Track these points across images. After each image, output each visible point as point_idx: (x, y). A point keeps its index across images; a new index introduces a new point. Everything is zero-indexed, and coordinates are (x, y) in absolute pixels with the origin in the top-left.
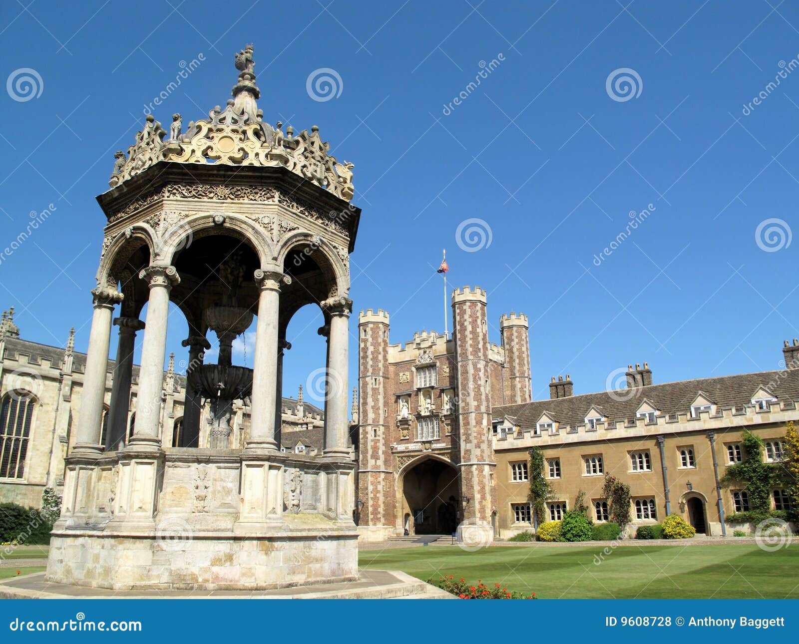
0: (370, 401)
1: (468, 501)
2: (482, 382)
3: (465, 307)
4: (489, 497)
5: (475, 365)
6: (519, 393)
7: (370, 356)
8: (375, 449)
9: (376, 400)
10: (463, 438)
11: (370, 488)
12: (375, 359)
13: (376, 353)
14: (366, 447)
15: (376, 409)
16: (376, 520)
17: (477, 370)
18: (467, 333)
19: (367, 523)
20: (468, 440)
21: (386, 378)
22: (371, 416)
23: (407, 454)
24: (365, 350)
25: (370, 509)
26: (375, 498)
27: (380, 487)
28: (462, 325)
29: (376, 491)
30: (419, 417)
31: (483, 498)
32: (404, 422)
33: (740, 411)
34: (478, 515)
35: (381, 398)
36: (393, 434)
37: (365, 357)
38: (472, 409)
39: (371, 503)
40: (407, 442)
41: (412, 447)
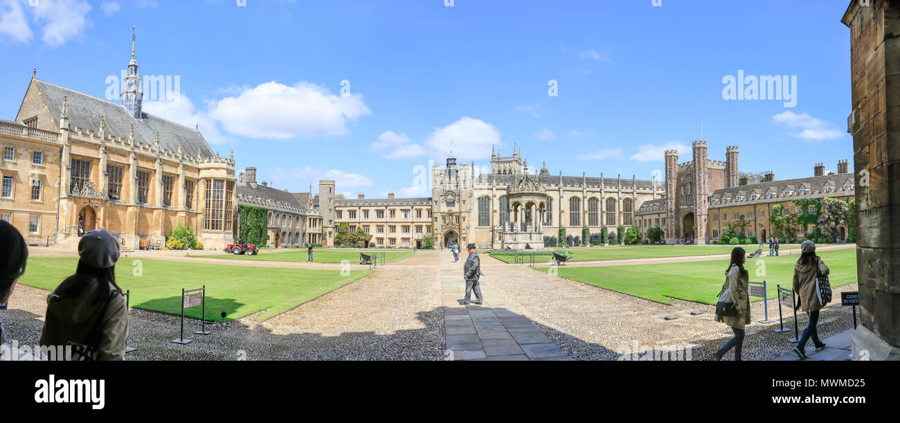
0: (668, 189)
1: (697, 229)
4: (704, 228)
9: (671, 189)
12: (670, 171)
13: (671, 168)
14: (667, 208)
16: (672, 236)
18: (696, 161)
19: (668, 238)
21: (675, 179)
22: (670, 195)
23: (683, 210)
25: (670, 232)
26: (671, 228)
29: (672, 225)
30: (687, 195)
32: (682, 196)
34: (699, 234)
37: (666, 171)
40: (683, 205)
41: (685, 207)
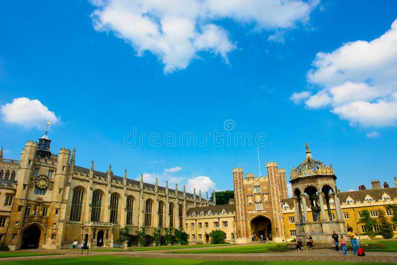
0: (239, 197)
1: (277, 229)
2: (278, 192)
3: (272, 168)
4: (283, 228)
5: (276, 186)
6: (285, 194)
7: (238, 183)
8: (242, 213)
9: (241, 197)
10: (274, 210)
11: (241, 226)
12: (240, 184)
13: (240, 182)
14: (239, 212)
15: (241, 200)
16: (244, 236)
17: (277, 188)
18: (273, 177)
19: (241, 238)
20: (275, 210)
21: (243, 190)
22: (240, 202)
23: (252, 214)
24: (237, 180)
25: (242, 233)
26: (243, 229)
27: (244, 225)
28: (271, 174)
29: (243, 227)
30: (256, 203)
31: (282, 228)
32: (250, 204)
33: (362, 202)
34: (281, 234)
35: (243, 196)
36: (247, 208)
37: (237, 183)
38: (276, 200)
39: (242, 231)
40: (252, 210)
41: (253, 212)
